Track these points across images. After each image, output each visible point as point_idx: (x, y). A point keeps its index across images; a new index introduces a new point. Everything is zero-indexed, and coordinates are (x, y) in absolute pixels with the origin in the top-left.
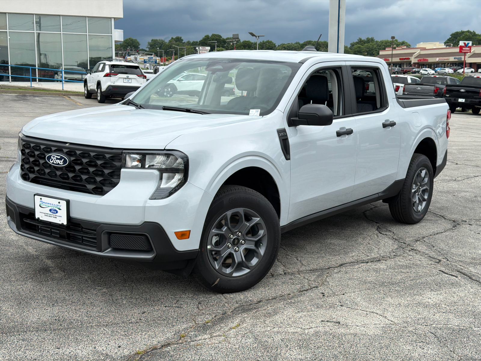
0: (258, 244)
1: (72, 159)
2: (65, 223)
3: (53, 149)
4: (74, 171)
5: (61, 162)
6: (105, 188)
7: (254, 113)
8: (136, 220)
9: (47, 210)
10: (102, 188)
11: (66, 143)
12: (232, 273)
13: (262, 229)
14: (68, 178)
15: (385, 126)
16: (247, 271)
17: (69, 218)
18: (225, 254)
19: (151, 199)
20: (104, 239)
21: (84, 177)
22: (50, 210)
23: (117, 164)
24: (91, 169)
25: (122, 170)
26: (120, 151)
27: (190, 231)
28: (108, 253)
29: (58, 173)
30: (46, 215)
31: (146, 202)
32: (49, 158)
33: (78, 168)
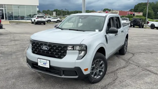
0: (102, 68)
1: (50, 47)
2: (49, 67)
3: (43, 44)
4: (51, 51)
5: (46, 49)
6: (62, 57)
7: (97, 31)
8: (72, 66)
9: (42, 63)
10: (60, 57)
11: (48, 42)
12: (96, 78)
13: (103, 64)
14: (49, 53)
15: (122, 32)
16: (100, 76)
17: (50, 66)
18: (94, 73)
19: (77, 60)
20: (62, 72)
21: (54, 53)
22: (43, 63)
23: (66, 49)
24: (57, 51)
25: (67, 51)
26: (66, 45)
27: (88, 68)
28: (63, 77)
29: (45, 52)
30: (42, 64)
31: (75, 61)
32: (42, 47)
33: (52, 50)
